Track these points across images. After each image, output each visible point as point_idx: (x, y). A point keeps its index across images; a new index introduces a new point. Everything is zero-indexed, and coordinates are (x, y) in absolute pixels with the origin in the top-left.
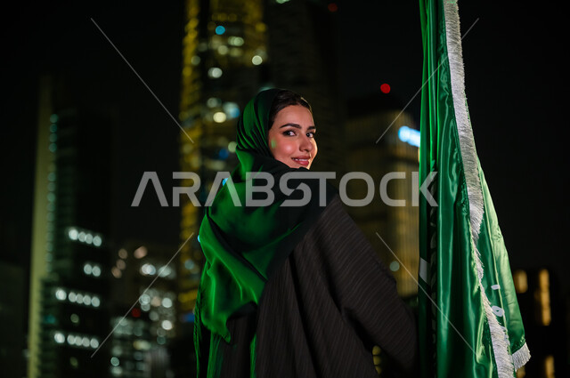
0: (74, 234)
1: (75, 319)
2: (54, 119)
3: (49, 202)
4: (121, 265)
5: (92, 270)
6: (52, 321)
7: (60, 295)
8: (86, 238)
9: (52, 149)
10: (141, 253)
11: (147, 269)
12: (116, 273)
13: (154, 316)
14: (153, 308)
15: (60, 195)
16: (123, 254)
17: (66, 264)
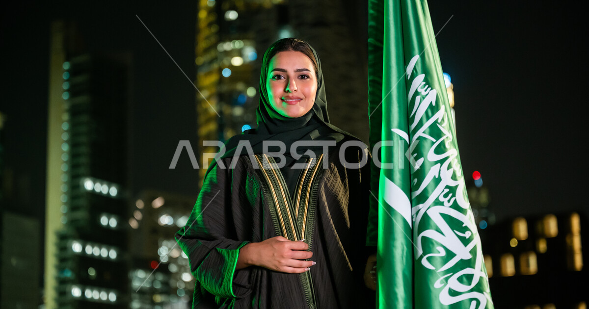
0: (89, 185)
1: (92, 272)
2: (66, 66)
3: (63, 152)
4: (138, 215)
5: (109, 221)
6: (69, 274)
7: (77, 247)
8: (102, 188)
9: (65, 96)
10: (158, 203)
11: (165, 220)
12: (134, 224)
13: (173, 268)
14: (172, 260)
15: (74, 144)
16: (140, 204)
17: (81, 215)
